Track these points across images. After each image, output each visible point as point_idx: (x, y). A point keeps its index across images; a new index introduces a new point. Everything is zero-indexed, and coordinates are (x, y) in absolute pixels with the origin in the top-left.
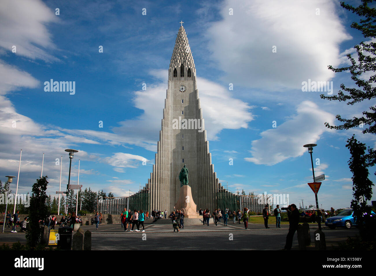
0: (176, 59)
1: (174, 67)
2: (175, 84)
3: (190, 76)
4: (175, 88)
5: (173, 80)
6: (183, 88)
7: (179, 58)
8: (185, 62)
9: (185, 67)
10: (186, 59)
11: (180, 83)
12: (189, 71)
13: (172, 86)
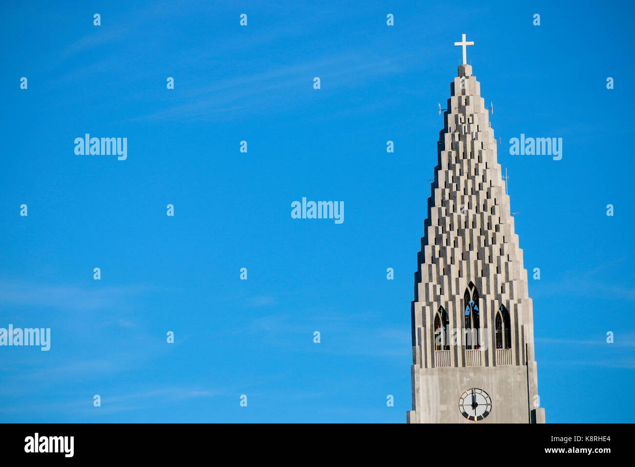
0: (445, 261)
1: (437, 299)
2: (443, 384)
3: (509, 346)
4: (443, 401)
5: (433, 366)
6: (479, 400)
7: (458, 256)
8: (485, 272)
9: (484, 298)
10: (490, 261)
11: (465, 379)
12: (504, 317)
13: (431, 394)
